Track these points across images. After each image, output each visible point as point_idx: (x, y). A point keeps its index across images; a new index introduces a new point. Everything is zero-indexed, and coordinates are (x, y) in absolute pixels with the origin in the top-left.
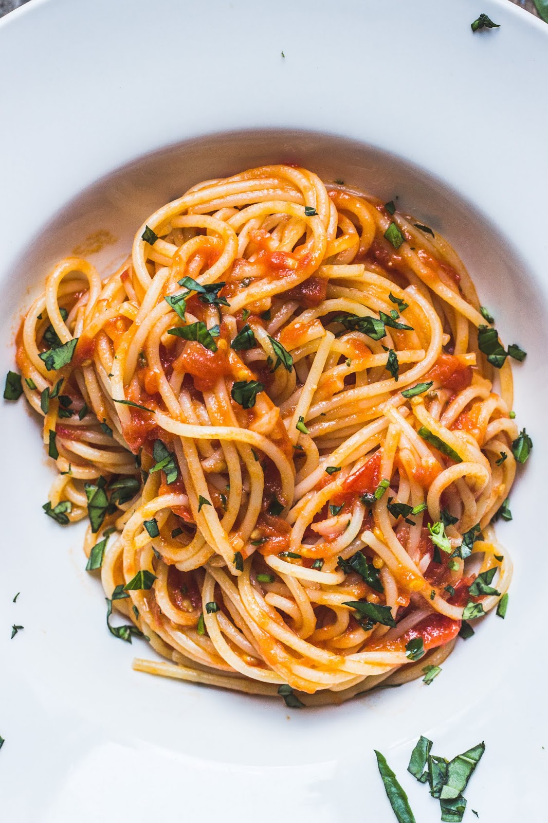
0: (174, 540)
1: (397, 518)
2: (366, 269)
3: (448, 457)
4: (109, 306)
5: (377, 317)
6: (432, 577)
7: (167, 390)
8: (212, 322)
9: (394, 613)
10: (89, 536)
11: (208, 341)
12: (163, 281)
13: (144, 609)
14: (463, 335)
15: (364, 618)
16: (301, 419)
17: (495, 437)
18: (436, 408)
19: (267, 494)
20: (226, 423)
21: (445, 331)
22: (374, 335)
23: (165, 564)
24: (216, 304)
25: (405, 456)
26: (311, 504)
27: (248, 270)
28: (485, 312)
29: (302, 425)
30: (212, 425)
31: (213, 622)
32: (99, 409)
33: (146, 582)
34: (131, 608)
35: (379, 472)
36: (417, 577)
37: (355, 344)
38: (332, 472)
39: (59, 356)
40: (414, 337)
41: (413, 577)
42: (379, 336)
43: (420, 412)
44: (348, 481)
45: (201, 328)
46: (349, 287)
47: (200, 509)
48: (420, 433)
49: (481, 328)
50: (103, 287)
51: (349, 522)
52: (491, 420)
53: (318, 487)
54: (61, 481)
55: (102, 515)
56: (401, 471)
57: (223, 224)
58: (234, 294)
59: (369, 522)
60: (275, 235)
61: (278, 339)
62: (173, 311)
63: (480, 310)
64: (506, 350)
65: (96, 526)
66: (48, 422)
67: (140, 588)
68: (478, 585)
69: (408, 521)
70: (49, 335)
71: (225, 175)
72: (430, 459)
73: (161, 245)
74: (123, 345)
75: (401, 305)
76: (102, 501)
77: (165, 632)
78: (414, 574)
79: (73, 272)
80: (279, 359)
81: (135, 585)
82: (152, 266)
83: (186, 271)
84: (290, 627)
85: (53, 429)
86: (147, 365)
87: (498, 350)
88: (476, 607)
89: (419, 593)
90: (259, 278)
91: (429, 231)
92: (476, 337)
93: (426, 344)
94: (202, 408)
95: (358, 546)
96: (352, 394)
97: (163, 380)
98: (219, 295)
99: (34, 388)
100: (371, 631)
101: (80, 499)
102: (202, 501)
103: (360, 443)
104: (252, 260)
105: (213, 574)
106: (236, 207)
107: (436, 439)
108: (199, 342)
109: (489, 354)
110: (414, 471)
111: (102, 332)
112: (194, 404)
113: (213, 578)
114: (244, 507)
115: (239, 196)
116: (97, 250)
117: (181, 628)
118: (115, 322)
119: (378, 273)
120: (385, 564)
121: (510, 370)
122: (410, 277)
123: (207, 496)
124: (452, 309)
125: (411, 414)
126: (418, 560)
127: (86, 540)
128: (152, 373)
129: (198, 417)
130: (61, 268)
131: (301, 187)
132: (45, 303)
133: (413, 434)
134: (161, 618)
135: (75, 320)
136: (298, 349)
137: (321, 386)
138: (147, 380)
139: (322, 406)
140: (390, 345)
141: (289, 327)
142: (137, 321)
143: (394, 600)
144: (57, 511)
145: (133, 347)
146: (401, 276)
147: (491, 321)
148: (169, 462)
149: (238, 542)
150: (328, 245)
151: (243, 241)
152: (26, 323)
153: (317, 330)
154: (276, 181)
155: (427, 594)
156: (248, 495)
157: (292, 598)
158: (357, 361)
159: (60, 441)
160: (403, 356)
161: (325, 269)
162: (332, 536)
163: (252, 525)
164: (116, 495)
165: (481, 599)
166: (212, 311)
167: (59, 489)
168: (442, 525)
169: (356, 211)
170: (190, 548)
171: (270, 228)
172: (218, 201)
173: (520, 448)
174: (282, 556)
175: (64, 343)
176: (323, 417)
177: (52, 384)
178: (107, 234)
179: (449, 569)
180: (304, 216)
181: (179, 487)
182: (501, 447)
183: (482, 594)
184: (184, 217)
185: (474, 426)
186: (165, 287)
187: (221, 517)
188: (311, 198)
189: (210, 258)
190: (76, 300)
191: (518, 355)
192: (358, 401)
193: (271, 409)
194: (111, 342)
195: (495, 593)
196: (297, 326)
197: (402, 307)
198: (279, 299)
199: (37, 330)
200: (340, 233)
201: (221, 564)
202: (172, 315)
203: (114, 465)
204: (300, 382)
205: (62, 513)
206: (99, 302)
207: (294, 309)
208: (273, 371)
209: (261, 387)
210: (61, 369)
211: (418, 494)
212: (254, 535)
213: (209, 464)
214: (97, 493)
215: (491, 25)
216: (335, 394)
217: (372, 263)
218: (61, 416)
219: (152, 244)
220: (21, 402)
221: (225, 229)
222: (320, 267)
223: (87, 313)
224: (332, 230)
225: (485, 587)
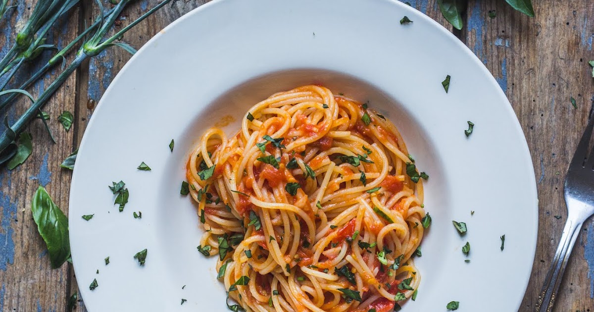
0: (259, 261)
1: (363, 249)
2: (351, 134)
3: (387, 220)
4: (230, 150)
5: (355, 156)
6: (379, 279)
7: (256, 187)
8: (278, 155)
9: (361, 295)
10: (219, 262)
11: (275, 164)
12: (256, 137)
13: (244, 295)
14: (399, 167)
15: (347, 297)
16: (319, 202)
17: (413, 215)
18: (383, 200)
19: (302, 237)
20: (283, 202)
21: (390, 165)
22: (354, 165)
23: (254, 271)
24: (280, 148)
25: (367, 220)
26: (323, 243)
27: (296, 133)
28: (410, 157)
29: (319, 205)
30: (277, 202)
31: (276, 300)
32: (225, 199)
33: (245, 281)
34: (238, 296)
35: (354, 228)
36: (372, 278)
37: (346, 169)
38: (333, 228)
39: (207, 174)
40: (374, 167)
41: (370, 277)
42: (357, 164)
43: (375, 200)
44: (340, 231)
45: (272, 158)
46: (344, 143)
47: (270, 242)
48: (374, 209)
49: (408, 164)
50: (228, 142)
51: (340, 251)
52: (410, 207)
53: (326, 235)
54: (206, 235)
55: (226, 252)
56: (365, 227)
57: (285, 112)
58: (288, 143)
59: (350, 251)
60: (309, 117)
61: (308, 165)
62: (260, 150)
63: (408, 155)
64: (420, 174)
65: (222, 258)
66: (201, 206)
67: (242, 284)
68: (403, 284)
69: (368, 251)
70: (202, 165)
71: (286, 90)
72: (378, 222)
73: (255, 122)
74: (237, 166)
75: (368, 152)
76: (225, 245)
77: (254, 306)
78: (370, 276)
79: (214, 135)
80: (308, 173)
81: (240, 282)
82: (251, 131)
83: (267, 133)
84: (313, 302)
85: (203, 209)
86: (247, 175)
87: (416, 174)
88: (401, 295)
89: (373, 286)
90: (300, 137)
91: (383, 118)
92: (405, 168)
93: (380, 170)
94: (272, 195)
95: (344, 262)
96: (343, 191)
97: (254, 182)
98: (281, 143)
99: (195, 189)
100: (351, 304)
101: (215, 244)
102: (271, 238)
103: (347, 215)
104: (298, 129)
105: (277, 277)
106: (291, 105)
107: (382, 212)
108: (271, 164)
109: (411, 176)
110: (371, 227)
111: (227, 162)
112: (268, 194)
113: (277, 279)
114: (291, 243)
115: (293, 99)
116: (227, 125)
117: (261, 304)
118: (233, 157)
119: (357, 136)
120: (357, 271)
121: (422, 184)
122: (374, 139)
123: (274, 236)
124: (394, 155)
125: (371, 203)
126: (373, 269)
127: (217, 264)
128: (249, 178)
129: (270, 199)
130: (208, 133)
131: (322, 95)
132: (200, 149)
133: (371, 210)
134: (252, 299)
135: (215, 157)
136: (318, 169)
137: (328, 188)
138: (247, 182)
139: (329, 197)
140: (363, 170)
141: (314, 159)
142: (243, 155)
143: (361, 289)
144: (204, 249)
145: (241, 166)
146: (369, 138)
147: (413, 161)
148: (257, 221)
149: (288, 259)
150: (333, 122)
151: (294, 120)
152: (192, 158)
153: (327, 161)
154: (311, 93)
155: (377, 285)
156: (293, 237)
157: (313, 288)
158: (346, 176)
159: (207, 216)
160: (368, 175)
161: (331, 133)
162: (332, 257)
163: (295, 251)
164: (232, 242)
165: (405, 292)
166: (278, 150)
167: (205, 239)
168: (384, 253)
169: (348, 107)
170: (266, 262)
171: (307, 115)
172: (283, 102)
173: (426, 221)
174: (309, 267)
175: (209, 167)
176: (330, 202)
177: (203, 188)
178: (231, 117)
179: (388, 276)
180: (323, 108)
181: (261, 232)
182: (416, 220)
183: (405, 289)
184: (267, 109)
185: (402, 209)
186: (256, 140)
187: (280, 247)
188: (326, 100)
189: (278, 127)
190: (216, 148)
191: (425, 177)
192: (346, 195)
193: (303, 196)
194: (231, 166)
195: (411, 289)
196: (318, 159)
197: (369, 152)
198: (310, 146)
199: (197, 162)
200: (340, 116)
201: (280, 272)
202: (260, 151)
203: (232, 227)
204: (319, 186)
205: (206, 251)
206: (226, 148)
207: (317, 151)
208: (305, 179)
209: (299, 186)
210: (208, 179)
211: (373, 238)
212: (296, 257)
213: (275, 221)
214: (223, 241)
215: (409, 21)
216: (335, 192)
217: (356, 132)
218: (207, 203)
219: (251, 121)
220: (188, 196)
221: (285, 114)
222: (328, 132)
223: (221, 153)
224: (336, 115)
225: (406, 286)
